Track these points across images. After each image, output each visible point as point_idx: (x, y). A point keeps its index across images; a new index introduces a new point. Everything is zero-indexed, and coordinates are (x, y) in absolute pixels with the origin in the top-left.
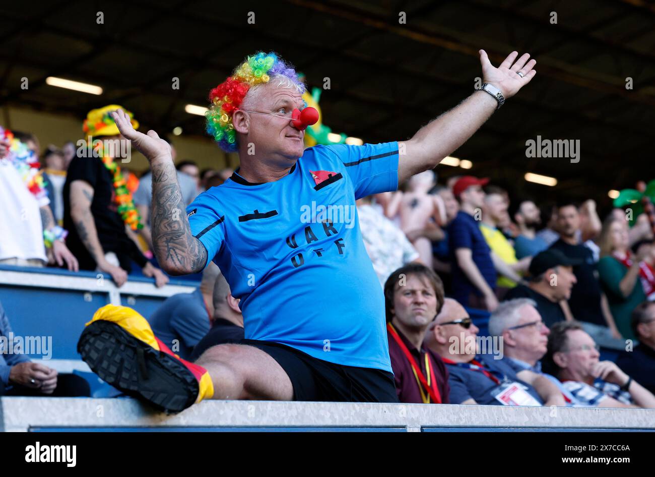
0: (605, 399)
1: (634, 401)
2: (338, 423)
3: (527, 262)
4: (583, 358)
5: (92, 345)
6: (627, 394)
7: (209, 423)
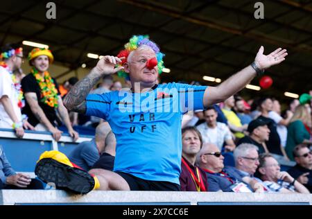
0: (283, 189)
1: (296, 190)
2: (158, 201)
3: (246, 126)
4: (273, 170)
5: (42, 170)
6: (293, 187)
7: (98, 201)
